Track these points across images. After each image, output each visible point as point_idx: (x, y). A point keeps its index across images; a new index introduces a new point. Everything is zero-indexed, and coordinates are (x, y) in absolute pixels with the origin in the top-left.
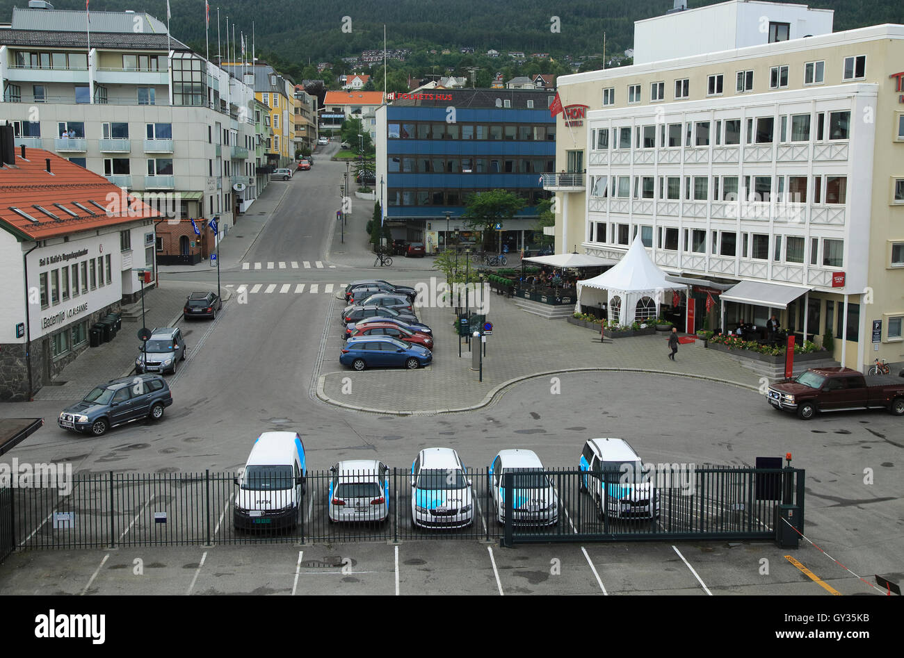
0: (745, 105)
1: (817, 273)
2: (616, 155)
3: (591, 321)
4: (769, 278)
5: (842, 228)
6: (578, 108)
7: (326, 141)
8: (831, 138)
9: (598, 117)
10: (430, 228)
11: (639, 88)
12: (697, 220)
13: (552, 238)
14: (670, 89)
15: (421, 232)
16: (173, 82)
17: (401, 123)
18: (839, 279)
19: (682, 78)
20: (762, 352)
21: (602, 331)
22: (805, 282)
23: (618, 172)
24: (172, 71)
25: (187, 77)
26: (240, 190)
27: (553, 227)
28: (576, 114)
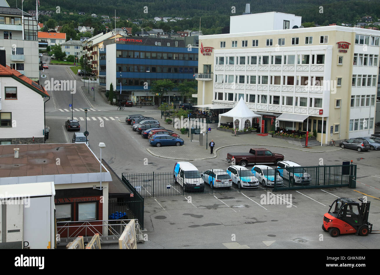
0: (283, 50)
1: (312, 110)
2: (227, 67)
3: (228, 129)
4: (293, 112)
5: (322, 94)
6: (209, 48)
7: (42, 55)
8: (317, 63)
9: (218, 52)
10: (133, 95)
11: (236, 42)
12: (263, 92)
13: (196, 99)
14: (250, 43)
15: (129, 96)
16: (24, 30)
17: (122, 51)
18: (321, 112)
19: (255, 39)
20: (295, 138)
21: (233, 132)
22: (307, 113)
23: (228, 73)
24: (24, 25)
25: (31, 28)
26: (44, 77)
27: (197, 94)
28: (208, 51)
